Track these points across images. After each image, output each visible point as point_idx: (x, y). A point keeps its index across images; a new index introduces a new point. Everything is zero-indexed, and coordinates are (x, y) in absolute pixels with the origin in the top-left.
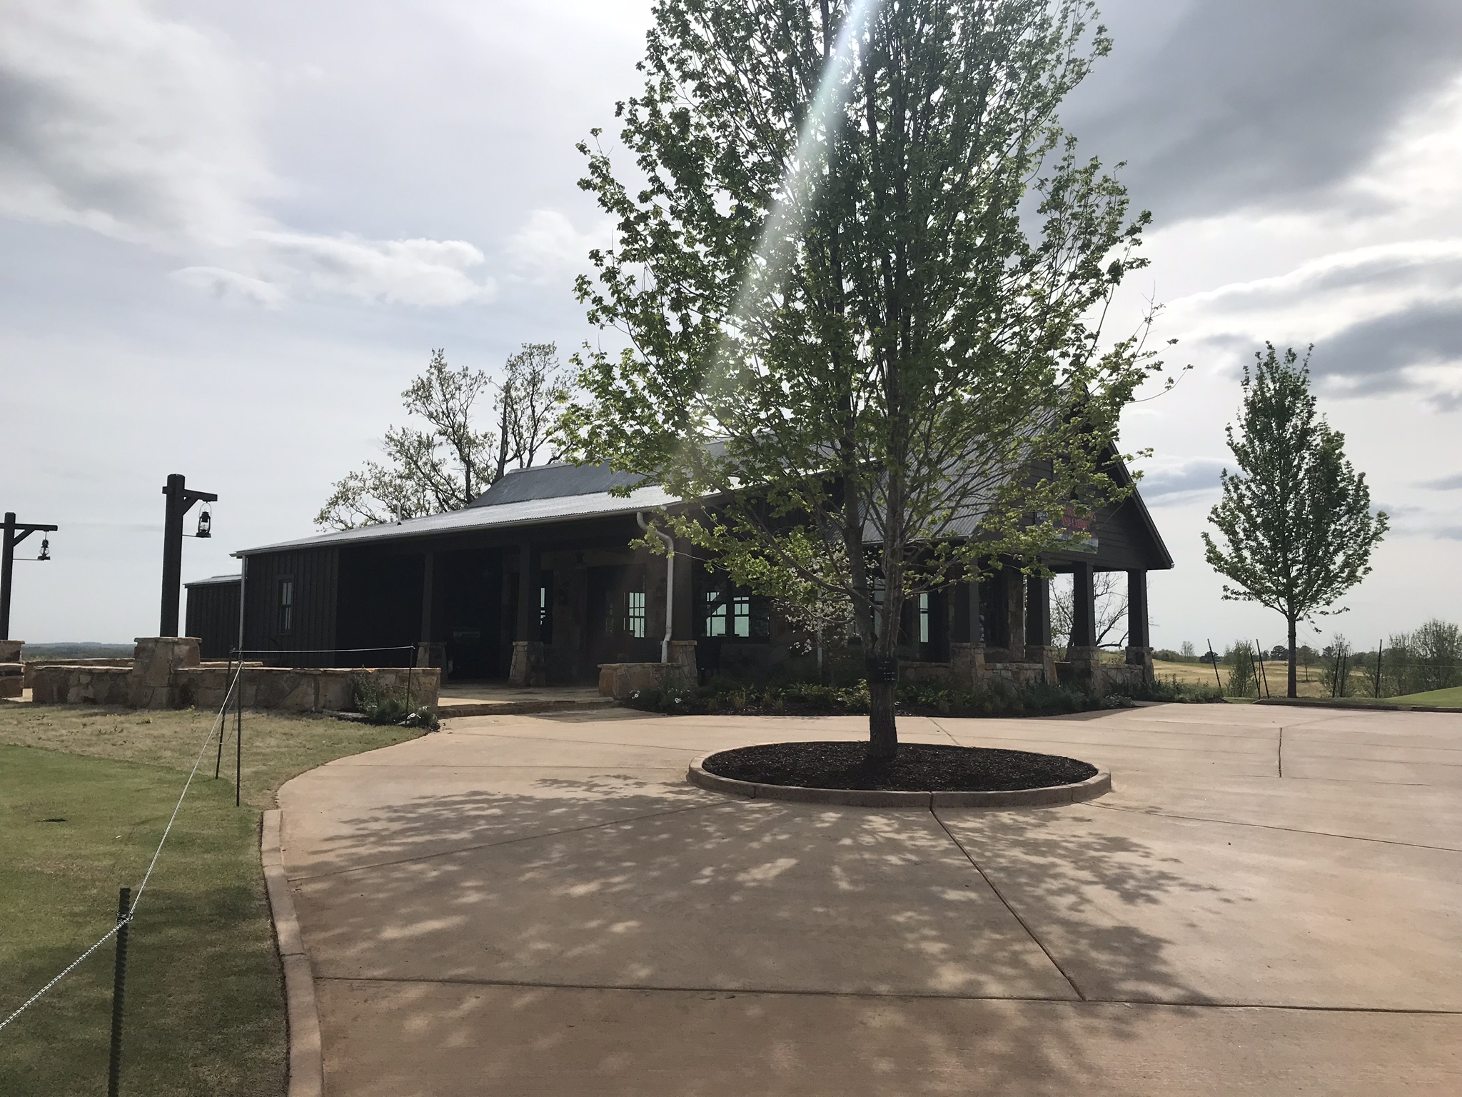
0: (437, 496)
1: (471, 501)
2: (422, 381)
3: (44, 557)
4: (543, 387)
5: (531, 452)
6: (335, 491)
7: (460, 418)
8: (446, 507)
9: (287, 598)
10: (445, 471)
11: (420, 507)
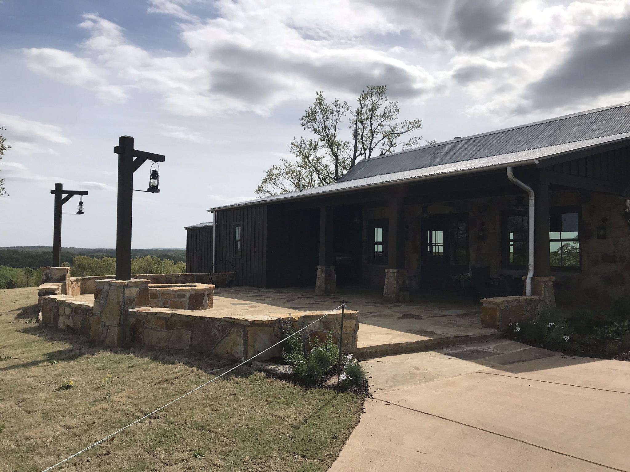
0: (319, 177)
1: (338, 179)
2: (311, 109)
3: (80, 212)
4: (377, 112)
5: (370, 150)
6: (265, 175)
7: (332, 131)
8: (324, 183)
9: (238, 237)
10: (324, 161)
11: (310, 184)
